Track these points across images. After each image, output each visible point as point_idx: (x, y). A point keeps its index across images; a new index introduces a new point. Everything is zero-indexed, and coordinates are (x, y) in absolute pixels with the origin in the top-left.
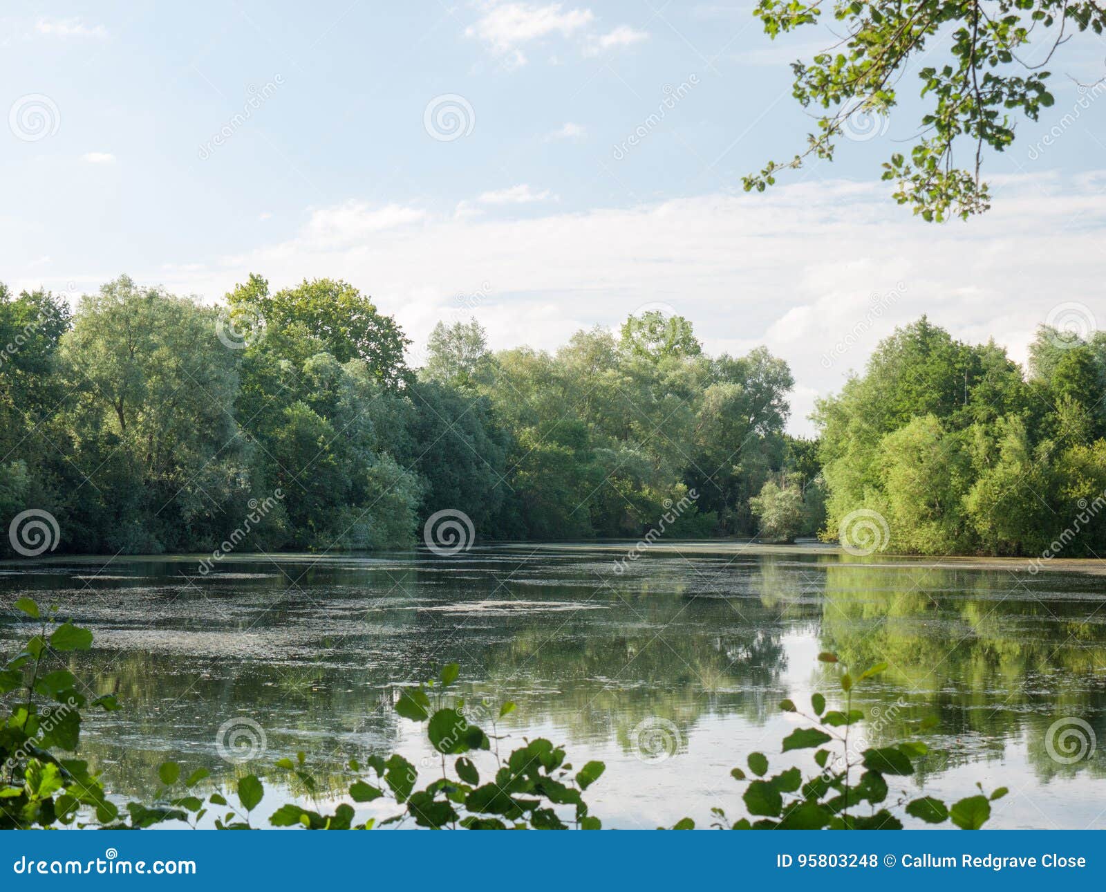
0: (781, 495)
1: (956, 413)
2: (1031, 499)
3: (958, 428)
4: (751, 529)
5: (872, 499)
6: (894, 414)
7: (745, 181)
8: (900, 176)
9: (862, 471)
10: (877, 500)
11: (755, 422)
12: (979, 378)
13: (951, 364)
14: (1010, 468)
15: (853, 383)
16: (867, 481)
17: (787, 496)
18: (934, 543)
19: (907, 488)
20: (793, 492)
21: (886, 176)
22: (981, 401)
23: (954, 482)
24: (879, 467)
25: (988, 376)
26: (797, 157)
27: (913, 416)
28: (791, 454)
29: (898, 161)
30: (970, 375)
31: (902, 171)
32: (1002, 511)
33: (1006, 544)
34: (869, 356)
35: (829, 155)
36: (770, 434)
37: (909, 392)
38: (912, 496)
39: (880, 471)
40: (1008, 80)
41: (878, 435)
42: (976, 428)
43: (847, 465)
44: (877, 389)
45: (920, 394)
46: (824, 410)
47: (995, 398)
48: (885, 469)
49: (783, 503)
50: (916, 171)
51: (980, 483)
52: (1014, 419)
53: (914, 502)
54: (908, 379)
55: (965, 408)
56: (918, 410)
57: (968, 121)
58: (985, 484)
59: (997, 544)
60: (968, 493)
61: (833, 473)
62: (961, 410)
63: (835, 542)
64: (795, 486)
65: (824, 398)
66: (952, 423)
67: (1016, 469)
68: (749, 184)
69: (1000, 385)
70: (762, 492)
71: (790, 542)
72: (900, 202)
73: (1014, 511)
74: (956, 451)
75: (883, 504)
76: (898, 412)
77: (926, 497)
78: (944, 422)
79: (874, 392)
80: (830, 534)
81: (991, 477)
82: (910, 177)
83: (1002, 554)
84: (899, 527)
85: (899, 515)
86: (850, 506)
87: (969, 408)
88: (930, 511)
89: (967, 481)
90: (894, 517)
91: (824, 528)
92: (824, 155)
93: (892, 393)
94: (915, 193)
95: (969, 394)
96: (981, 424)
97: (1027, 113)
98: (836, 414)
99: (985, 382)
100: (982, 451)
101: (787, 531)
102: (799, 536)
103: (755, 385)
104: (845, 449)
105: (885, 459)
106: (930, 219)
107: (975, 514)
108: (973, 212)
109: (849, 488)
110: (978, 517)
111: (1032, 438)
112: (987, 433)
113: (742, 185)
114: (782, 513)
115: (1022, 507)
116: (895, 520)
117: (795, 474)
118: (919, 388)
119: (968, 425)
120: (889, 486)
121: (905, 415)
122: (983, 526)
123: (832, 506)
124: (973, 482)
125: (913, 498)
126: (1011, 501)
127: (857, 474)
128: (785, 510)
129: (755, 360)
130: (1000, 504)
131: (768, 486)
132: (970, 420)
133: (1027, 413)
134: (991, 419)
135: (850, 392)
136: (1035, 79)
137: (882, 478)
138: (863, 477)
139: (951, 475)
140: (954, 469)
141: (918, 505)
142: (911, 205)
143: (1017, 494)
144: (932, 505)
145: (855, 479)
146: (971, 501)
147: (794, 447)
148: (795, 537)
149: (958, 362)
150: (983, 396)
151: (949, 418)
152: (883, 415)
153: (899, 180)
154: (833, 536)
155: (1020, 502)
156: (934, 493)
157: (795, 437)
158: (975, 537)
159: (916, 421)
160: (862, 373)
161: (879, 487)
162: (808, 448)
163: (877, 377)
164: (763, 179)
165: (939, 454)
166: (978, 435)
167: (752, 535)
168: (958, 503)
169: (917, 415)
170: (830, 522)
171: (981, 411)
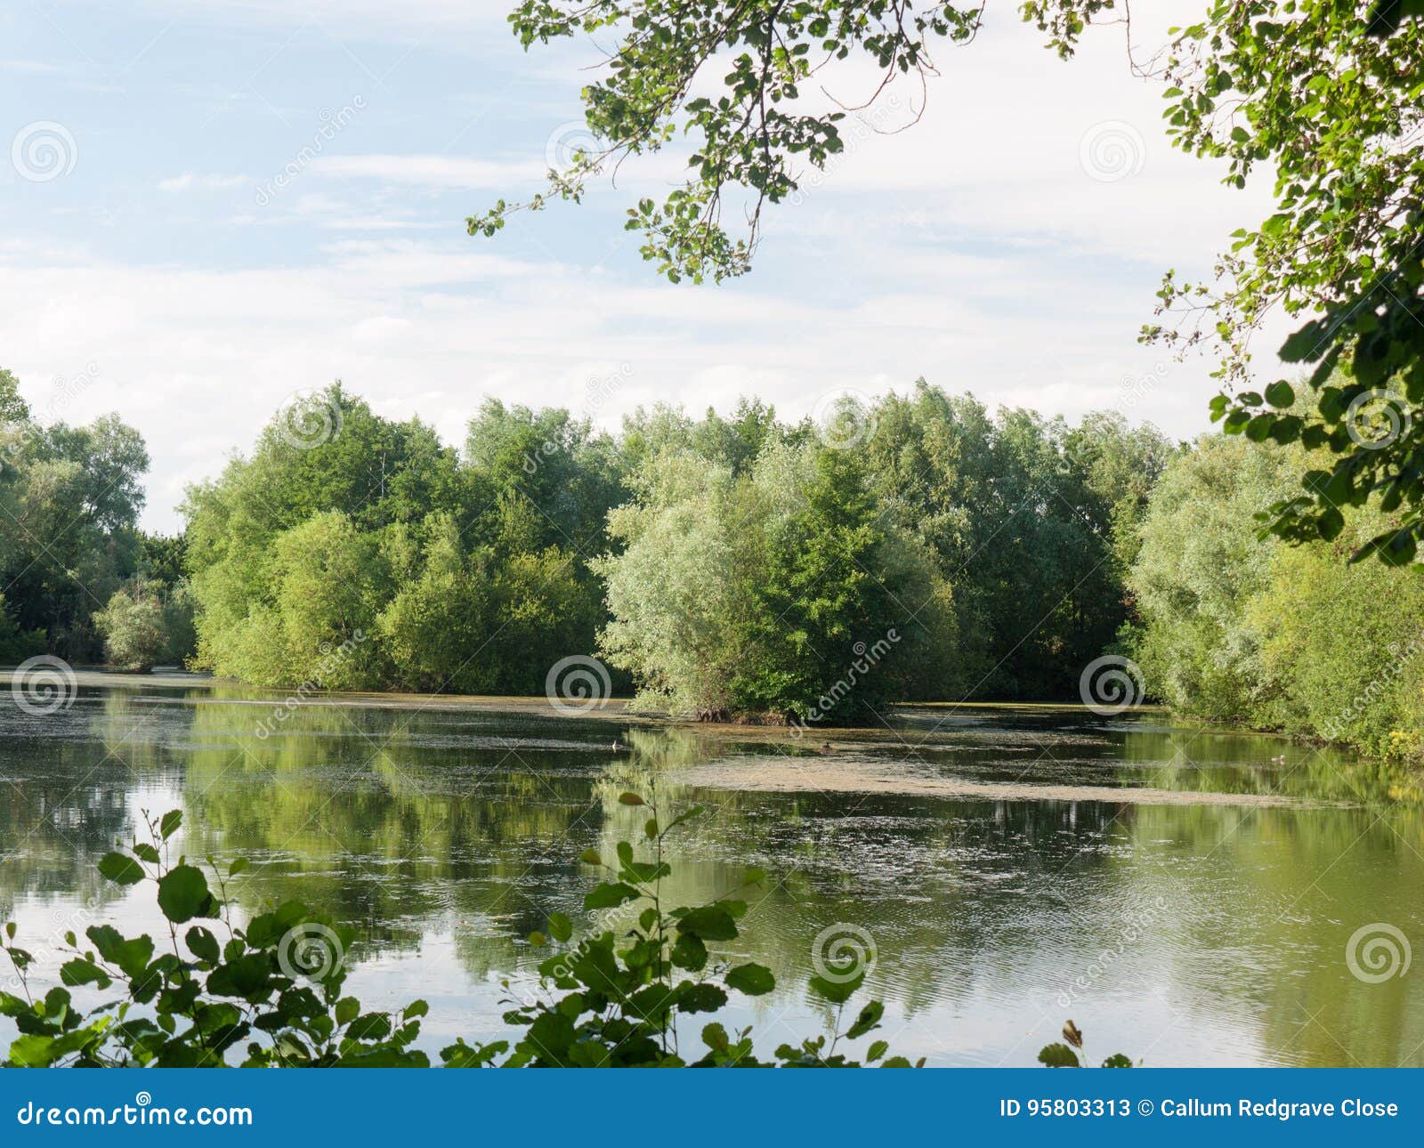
0: (135, 609)
1: (370, 508)
2: (464, 620)
3: (372, 527)
4: (92, 654)
5: (259, 618)
6: (290, 507)
7: (470, 223)
8: (648, 226)
9: (245, 580)
10: (265, 618)
11: (98, 513)
12: (400, 464)
13: (368, 445)
14: (439, 580)
15: (236, 465)
16: (253, 593)
17: (143, 611)
18: (338, 675)
19: (306, 603)
20: (150, 605)
21: (631, 225)
22: (402, 494)
23: (366, 597)
24: (270, 576)
25: (412, 462)
26: (538, 197)
27: (315, 511)
28: (145, 555)
29: (646, 207)
30: (390, 460)
31: (650, 220)
32: (426, 634)
33: (430, 676)
34: (260, 431)
35: (576, 197)
36: (117, 530)
37: (310, 479)
38: (312, 614)
39: (269, 580)
40: (797, 120)
41: (268, 533)
42: (397, 528)
43: (226, 572)
44: (268, 475)
45: (323, 483)
46: (197, 499)
47: (419, 491)
48: (277, 578)
49: (138, 621)
50: (668, 221)
51: (400, 597)
52: (445, 518)
53: (315, 621)
54: (309, 462)
55: (382, 502)
56: (320, 503)
57: (740, 164)
58: (407, 600)
59: (418, 676)
60: (383, 611)
61: (207, 583)
62: (376, 504)
63: (207, 672)
64: (154, 597)
65: (198, 483)
66: (364, 521)
67: (448, 581)
68: (474, 226)
69: (426, 475)
70: (110, 606)
71: (145, 671)
72: (646, 257)
73: (441, 636)
74: (369, 559)
75: (274, 622)
76: (295, 504)
77: (329, 616)
78: (354, 519)
79: (264, 479)
80: (202, 662)
81: (414, 591)
82: (659, 227)
83: (425, 689)
84: (294, 654)
85: (294, 637)
86: (229, 625)
87: (386, 502)
88: (335, 633)
89: (384, 595)
90: (287, 641)
91: (194, 654)
92: (571, 196)
93: (288, 480)
94: (665, 248)
95: (386, 484)
96: (402, 522)
97: (811, 159)
98: (211, 504)
99: (408, 470)
100: (404, 558)
101: (141, 657)
102: (158, 664)
103: (98, 463)
104: (223, 551)
105: (278, 564)
106: (676, 280)
107: (392, 638)
108: (729, 274)
109: (228, 602)
110: (395, 643)
111: (467, 543)
112: (410, 536)
113: (466, 226)
114: (136, 633)
115: (452, 630)
116: (289, 644)
117: (154, 583)
118: (324, 475)
119: (386, 524)
120: (283, 601)
121: (304, 509)
122: (401, 654)
123: (204, 626)
124: (391, 597)
125: (313, 617)
126: (440, 622)
127: (240, 584)
128: (139, 629)
129: (101, 431)
130: (425, 626)
131: (119, 597)
132: (389, 519)
133: (460, 511)
134: (416, 517)
135: (232, 477)
136: (827, 120)
137: (274, 589)
138: (247, 588)
139: (362, 587)
140: (367, 581)
141: (319, 626)
142: (657, 262)
143: (446, 613)
144: (336, 626)
145: (237, 589)
146: (388, 622)
147: (149, 547)
148: (151, 665)
149: (377, 442)
150: (405, 488)
151: (362, 514)
152: (275, 509)
153: (646, 231)
154: (205, 664)
155: (449, 624)
156: (339, 610)
157: (150, 534)
158: (390, 668)
159: (318, 517)
160: (249, 453)
161: (270, 602)
162: (166, 548)
163: (269, 458)
164: (492, 220)
165: (346, 560)
166: (399, 536)
167: (92, 661)
168: (372, 624)
169: (320, 509)
170: (202, 645)
171: (402, 506)
